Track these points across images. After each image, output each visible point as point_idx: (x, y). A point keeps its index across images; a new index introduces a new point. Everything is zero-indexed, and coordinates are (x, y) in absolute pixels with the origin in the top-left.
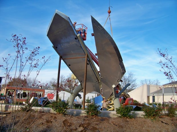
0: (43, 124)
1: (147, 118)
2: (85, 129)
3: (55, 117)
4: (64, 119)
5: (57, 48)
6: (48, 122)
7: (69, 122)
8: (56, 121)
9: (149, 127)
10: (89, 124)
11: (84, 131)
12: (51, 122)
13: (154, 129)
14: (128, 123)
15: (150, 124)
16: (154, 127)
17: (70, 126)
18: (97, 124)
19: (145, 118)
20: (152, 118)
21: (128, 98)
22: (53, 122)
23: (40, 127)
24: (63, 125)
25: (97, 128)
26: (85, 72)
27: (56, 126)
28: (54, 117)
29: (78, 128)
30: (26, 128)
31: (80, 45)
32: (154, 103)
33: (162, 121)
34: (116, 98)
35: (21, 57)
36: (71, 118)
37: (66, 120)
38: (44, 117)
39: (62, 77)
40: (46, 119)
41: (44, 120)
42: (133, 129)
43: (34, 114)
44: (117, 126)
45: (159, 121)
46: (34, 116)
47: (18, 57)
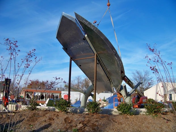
0: (45, 121)
1: (148, 115)
2: (84, 126)
3: (58, 115)
4: (65, 117)
5: (67, 49)
6: (50, 119)
7: (70, 119)
8: (58, 118)
9: (149, 123)
10: (89, 121)
11: (83, 127)
12: (54, 119)
13: (154, 125)
14: (128, 120)
15: (150, 121)
16: (154, 123)
17: (70, 123)
18: (97, 121)
19: (147, 115)
20: (154, 115)
21: (142, 97)
22: (55, 120)
23: (43, 124)
24: (64, 122)
25: (97, 125)
26: (95, 72)
27: (58, 123)
28: (56, 115)
29: (78, 124)
30: (30, 125)
31: (88, 46)
32: (171, 101)
33: (164, 117)
34: (128, 97)
35: (15, 58)
36: (73, 116)
37: (67, 118)
38: (48, 115)
39: (79, 78)
40: (49, 117)
41: (47, 117)
42: (133, 126)
43: (38, 112)
44: (116, 122)
45: (161, 117)
46: (38, 114)
47: (11, 59)
